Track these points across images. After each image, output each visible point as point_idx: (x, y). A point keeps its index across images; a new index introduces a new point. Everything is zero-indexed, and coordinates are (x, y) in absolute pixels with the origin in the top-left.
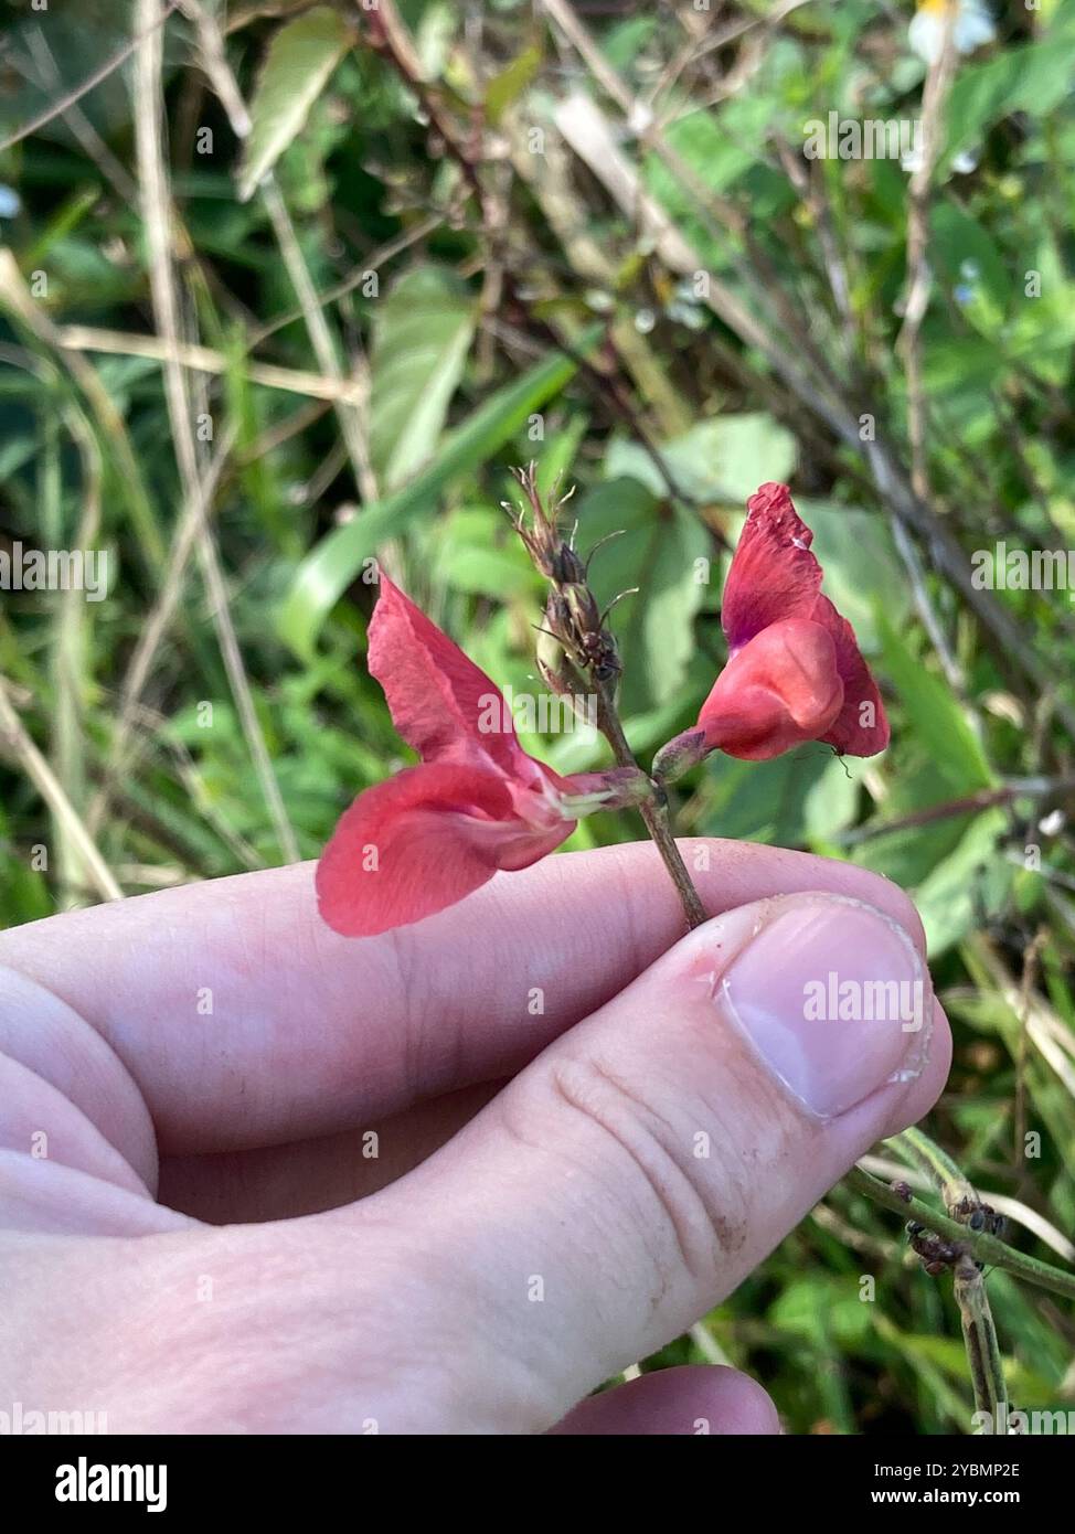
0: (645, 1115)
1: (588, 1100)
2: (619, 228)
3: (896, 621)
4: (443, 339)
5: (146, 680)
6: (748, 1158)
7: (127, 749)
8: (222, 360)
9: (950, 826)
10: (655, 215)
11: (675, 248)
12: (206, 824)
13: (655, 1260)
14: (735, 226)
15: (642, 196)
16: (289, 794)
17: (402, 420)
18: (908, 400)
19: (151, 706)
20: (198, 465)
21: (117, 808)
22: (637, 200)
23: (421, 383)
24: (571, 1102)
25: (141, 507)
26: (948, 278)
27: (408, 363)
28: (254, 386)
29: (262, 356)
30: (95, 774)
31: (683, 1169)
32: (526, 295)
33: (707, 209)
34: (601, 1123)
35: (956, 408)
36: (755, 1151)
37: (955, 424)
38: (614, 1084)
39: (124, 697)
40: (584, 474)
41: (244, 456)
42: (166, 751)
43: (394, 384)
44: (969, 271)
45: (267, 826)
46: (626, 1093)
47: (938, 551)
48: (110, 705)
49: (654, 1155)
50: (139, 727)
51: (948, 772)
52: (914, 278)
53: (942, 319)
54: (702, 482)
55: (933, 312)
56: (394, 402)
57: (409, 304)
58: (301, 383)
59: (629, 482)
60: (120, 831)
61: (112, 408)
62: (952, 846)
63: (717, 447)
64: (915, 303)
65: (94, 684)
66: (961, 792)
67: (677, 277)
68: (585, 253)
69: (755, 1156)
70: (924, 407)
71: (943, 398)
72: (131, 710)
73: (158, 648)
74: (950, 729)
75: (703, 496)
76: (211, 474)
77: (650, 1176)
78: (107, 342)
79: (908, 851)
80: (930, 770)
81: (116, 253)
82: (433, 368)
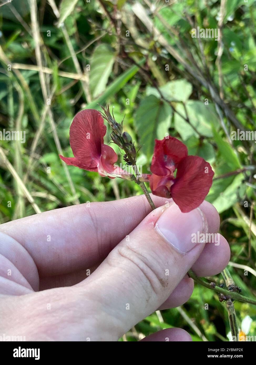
0: (140, 257)
1: (126, 255)
2: (148, 36)
3: (217, 129)
4: (107, 62)
5: (36, 147)
6: (166, 264)
7: (32, 164)
8: (52, 71)
9: (230, 178)
10: (157, 32)
11: (162, 40)
12: (51, 182)
13: (146, 291)
14: (176, 34)
15: (154, 27)
16: (72, 174)
17: (97, 82)
18: (218, 76)
19: (37, 153)
20: (48, 94)
21: (30, 178)
22: (152, 28)
23: (102, 73)
24: (122, 256)
25: (33, 107)
26: (227, 46)
27: (98, 68)
28: (60, 77)
29: (61, 69)
30: (25, 170)
31: (150, 268)
32: (127, 51)
33: (169, 30)
34: (130, 260)
35: (230, 78)
36: (168, 262)
37: (229, 82)
38: (132, 251)
39: (31, 152)
40: (139, 97)
41: (58, 93)
42: (41, 165)
43: (95, 73)
44: (233, 44)
45: (67, 182)
46: (135, 252)
47: (226, 112)
48: (28, 154)
49: (142, 265)
50: (34, 159)
51: (230, 165)
52: (220, 46)
53: (226, 56)
54: (170, 96)
55: (224, 54)
56: (95, 77)
57: (99, 53)
58: (71, 76)
59: (152, 96)
60: (31, 183)
61: (26, 83)
62: (231, 183)
63: (173, 87)
64: (219, 52)
65: (24, 149)
66: (233, 170)
67: (162, 47)
68: (140, 41)
69: (168, 263)
70: (222, 77)
71: (226, 75)
72: (33, 154)
73: (39, 140)
74: (230, 154)
75: (170, 99)
76: (51, 97)
77: (142, 270)
78: (24, 67)
79: (221, 184)
80: (226, 165)
81: (25, 46)
82: (105, 69)
